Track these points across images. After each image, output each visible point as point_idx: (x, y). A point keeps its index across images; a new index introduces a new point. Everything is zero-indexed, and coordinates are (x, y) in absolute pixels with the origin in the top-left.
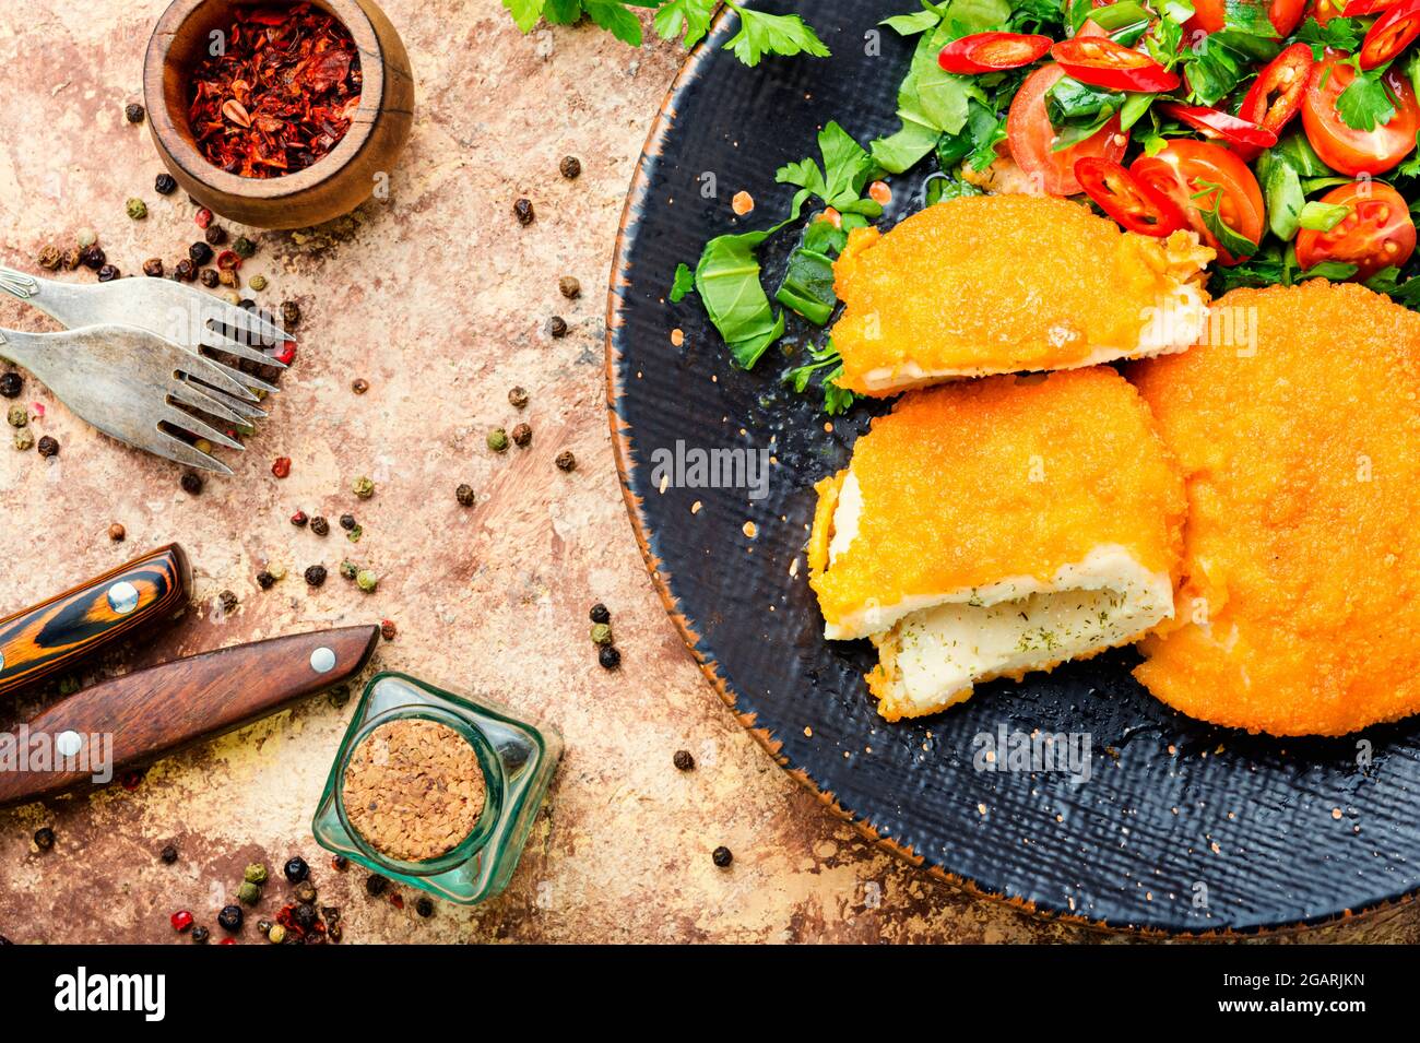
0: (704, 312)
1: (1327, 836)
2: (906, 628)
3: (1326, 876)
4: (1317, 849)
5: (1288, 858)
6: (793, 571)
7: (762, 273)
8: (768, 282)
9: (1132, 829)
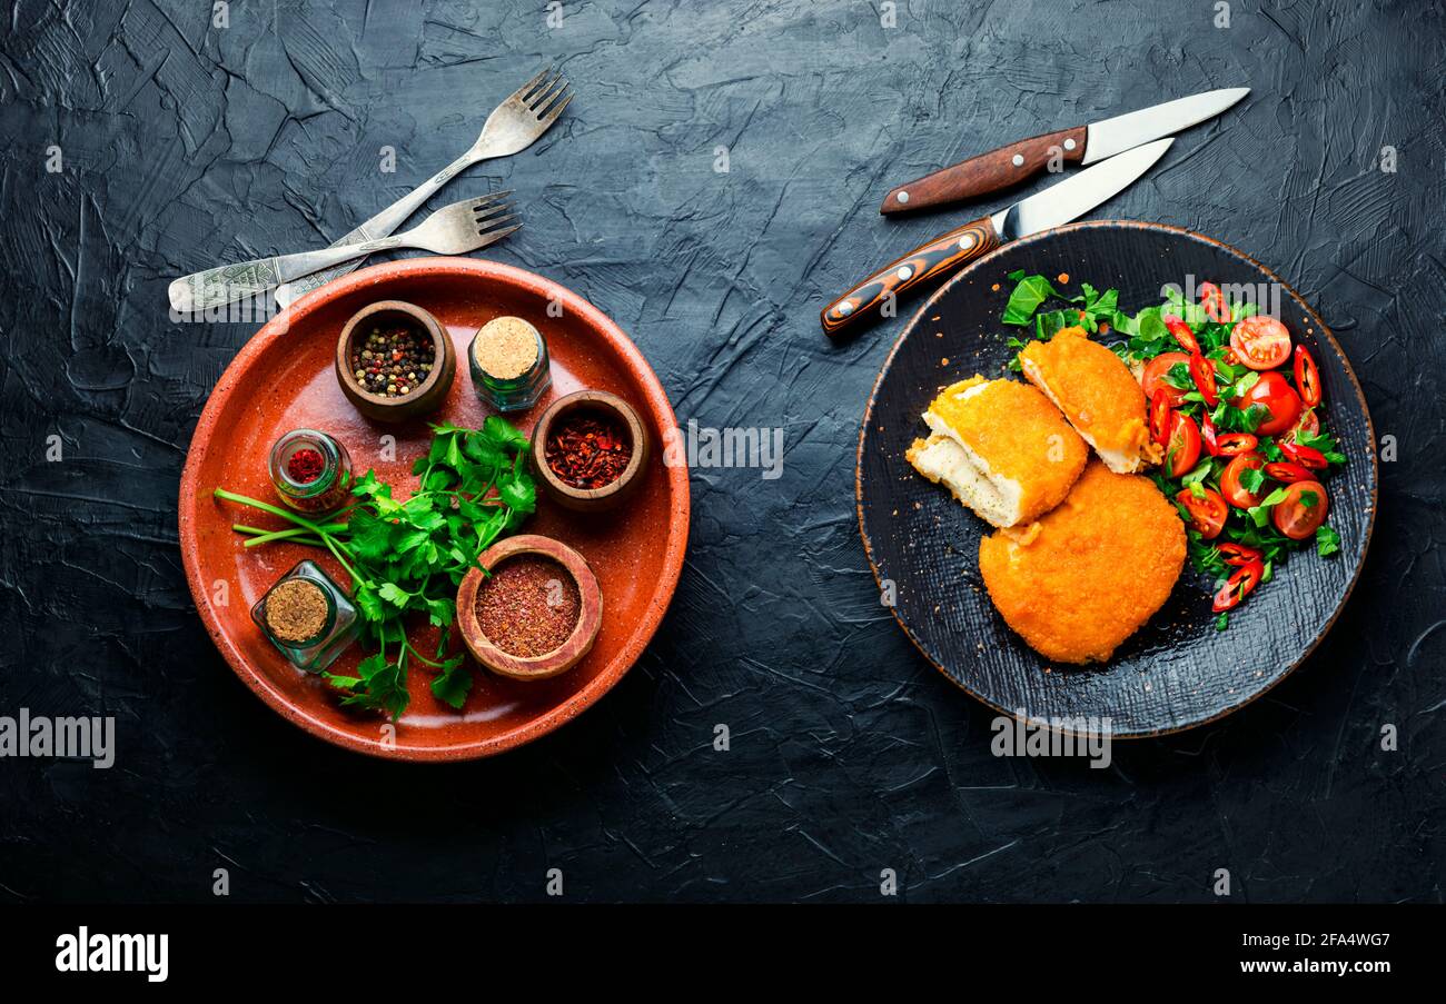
0: (1012, 291)
1: (968, 646)
2: (945, 440)
4: (961, 646)
5: (950, 636)
6: (940, 387)
7: (1042, 303)
8: (1040, 308)
9: (924, 573)
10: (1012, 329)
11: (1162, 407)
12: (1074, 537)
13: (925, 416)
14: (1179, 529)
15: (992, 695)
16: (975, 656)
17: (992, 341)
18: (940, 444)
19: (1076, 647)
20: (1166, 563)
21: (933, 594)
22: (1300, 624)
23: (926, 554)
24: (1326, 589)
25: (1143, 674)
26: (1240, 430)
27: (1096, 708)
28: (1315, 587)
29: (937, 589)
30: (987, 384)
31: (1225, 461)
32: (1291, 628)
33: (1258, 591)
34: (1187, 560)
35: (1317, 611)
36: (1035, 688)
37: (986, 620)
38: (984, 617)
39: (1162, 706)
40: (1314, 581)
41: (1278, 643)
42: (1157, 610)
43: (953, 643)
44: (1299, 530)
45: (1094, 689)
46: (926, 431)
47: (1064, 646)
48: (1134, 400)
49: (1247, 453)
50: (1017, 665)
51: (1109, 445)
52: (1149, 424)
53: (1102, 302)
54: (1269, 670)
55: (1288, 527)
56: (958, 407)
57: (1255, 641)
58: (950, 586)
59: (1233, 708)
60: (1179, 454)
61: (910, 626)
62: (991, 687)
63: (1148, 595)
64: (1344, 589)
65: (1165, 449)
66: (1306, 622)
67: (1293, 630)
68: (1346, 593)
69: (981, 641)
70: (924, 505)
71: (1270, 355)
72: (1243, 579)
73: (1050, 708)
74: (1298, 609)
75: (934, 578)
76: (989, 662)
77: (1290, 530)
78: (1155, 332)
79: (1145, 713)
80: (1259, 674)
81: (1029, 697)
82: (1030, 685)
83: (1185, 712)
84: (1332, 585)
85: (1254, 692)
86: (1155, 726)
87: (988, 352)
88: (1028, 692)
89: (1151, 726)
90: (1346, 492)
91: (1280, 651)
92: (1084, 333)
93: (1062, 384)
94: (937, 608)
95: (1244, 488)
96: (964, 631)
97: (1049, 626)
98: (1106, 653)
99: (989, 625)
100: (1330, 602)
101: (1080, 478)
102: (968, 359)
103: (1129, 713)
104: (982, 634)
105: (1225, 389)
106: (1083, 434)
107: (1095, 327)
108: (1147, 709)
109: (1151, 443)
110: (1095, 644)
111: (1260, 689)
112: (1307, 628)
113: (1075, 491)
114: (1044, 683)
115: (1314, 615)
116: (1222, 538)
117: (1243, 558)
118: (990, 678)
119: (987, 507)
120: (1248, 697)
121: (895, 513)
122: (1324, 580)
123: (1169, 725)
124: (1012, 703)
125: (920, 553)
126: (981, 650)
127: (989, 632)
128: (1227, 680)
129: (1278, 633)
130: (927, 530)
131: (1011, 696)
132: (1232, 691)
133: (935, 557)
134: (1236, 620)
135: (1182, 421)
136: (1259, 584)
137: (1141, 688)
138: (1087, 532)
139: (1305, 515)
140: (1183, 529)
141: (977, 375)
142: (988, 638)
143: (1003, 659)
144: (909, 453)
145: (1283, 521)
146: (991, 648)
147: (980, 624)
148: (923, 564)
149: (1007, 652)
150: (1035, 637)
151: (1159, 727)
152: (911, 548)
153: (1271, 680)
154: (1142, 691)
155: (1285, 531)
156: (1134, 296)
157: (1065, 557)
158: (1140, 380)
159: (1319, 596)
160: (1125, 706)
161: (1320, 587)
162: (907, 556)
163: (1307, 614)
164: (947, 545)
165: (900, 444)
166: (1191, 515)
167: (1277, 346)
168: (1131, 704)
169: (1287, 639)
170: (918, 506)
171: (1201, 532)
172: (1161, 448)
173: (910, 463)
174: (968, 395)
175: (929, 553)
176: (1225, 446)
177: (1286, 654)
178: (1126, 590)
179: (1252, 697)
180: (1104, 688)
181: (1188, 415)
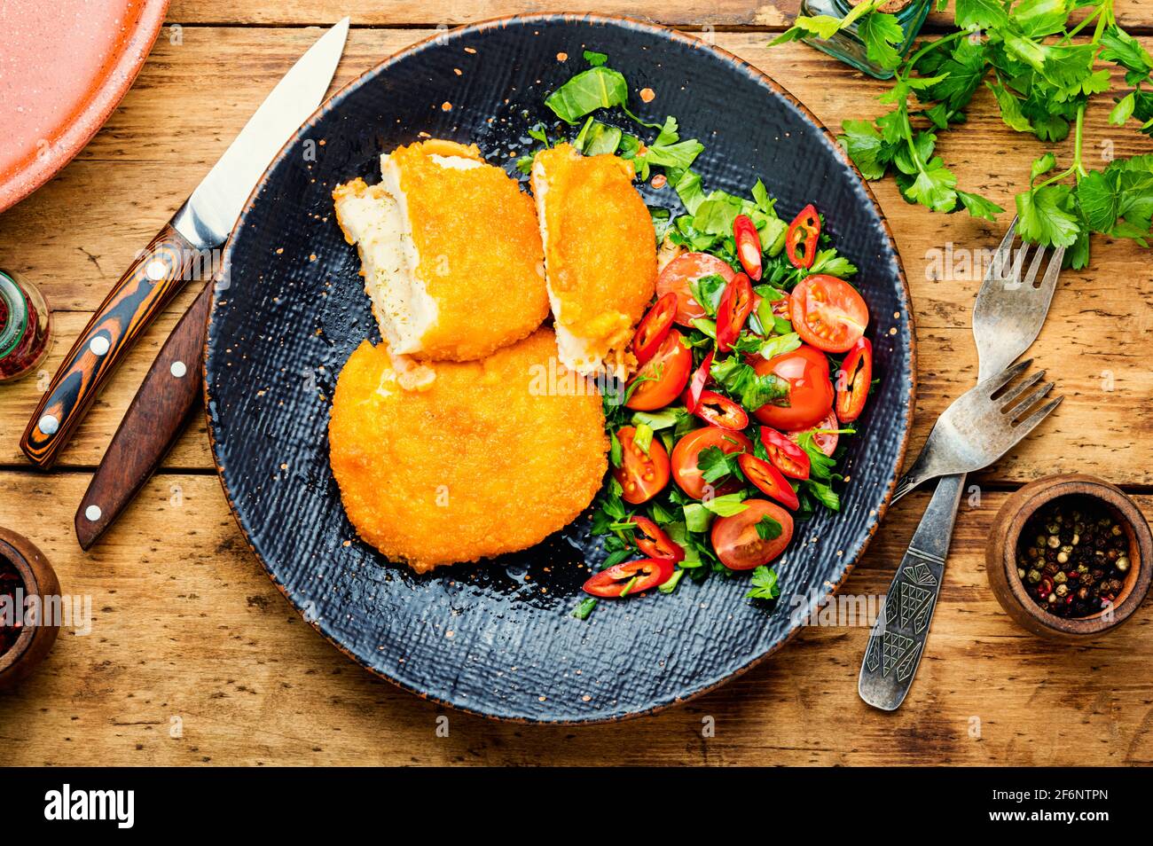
0: (579, 72)
1: (270, 460)
2: (389, 201)
3: (245, 457)
4: (261, 454)
5: (256, 434)
6: (422, 134)
7: (604, 109)
8: (597, 113)
9: (271, 342)
10: (549, 116)
11: (663, 316)
12: (466, 410)
13: (384, 158)
14: (597, 471)
15: (261, 536)
16: (272, 475)
17: (517, 113)
18: (381, 201)
19: (395, 535)
20: (557, 504)
21: (267, 373)
22: (670, 669)
23: (287, 321)
24: (724, 646)
25: (454, 613)
26: (737, 399)
27: (374, 622)
28: (714, 636)
29: (275, 369)
30: (478, 164)
31: (699, 423)
32: (657, 666)
33: (647, 597)
34: (585, 513)
35: (698, 665)
36: (318, 556)
37: (311, 441)
38: (312, 434)
39: (452, 666)
40: (718, 629)
41: (632, 675)
42: (514, 551)
43: (254, 447)
44: (736, 558)
45: (386, 596)
46: (373, 175)
47: (380, 528)
48: (636, 290)
49: (730, 430)
50: (315, 514)
51: (575, 327)
52: (638, 326)
53: (678, 149)
54: (601, 701)
55: (725, 546)
56: (426, 171)
57: (607, 658)
58: (294, 375)
59: (530, 720)
60: (649, 385)
61: (214, 397)
62: (266, 525)
63: (512, 529)
64: (745, 661)
65: (639, 367)
66: (678, 671)
67: (658, 670)
68: (744, 667)
69: (290, 461)
70: (322, 261)
71: (829, 334)
72: (640, 573)
73: (320, 591)
74: (678, 650)
75: (280, 355)
76: (283, 493)
77: (725, 552)
78: (716, 224)
79: (427, 663)
80: (586, 698)
81: (303, 563)
82: (314, 548)
83: (474, 691)
84: (734, 646)
85: (566, 718)
86: (428, 686)
87: (505, 125)
88: (306, 556)
89: (422, 684)
90: (819, 545)
91: (627, 686)
92: (631, 173)
93: (564, 221)
94: (262, 393)
95: (699, 467)
96: (277, 438)
97: (375, 494)
98: (424, 565)
99: (312, 447)
100: (720, 664)
101: (515, 344)
102: (476, 118)
103: (408, 651)
104: (296, 454)
105: (751, 338)
106: (551, 295)
107: (646, 174)
108: (432, 660)
109: (627, 350)
110: (416, 548)
111: (576, 718)
112: (674, 679)
113: (499, 356)
114: (332, 556)
115: (692, 669)
116: (643, 510)
117: (655, 548)
118: (272, 512)
119: (389, 310)
120: (555, 719)
121: (280, 251)
122: (730, 634)
123: (444, 695)
124: (279, 559)
125: (281, 316)
126: (283, 473)
127: (306, 457)
128: (546, 683)
129: (638, 661)
130: (308, 292)
131: (283, 550)
132: (541, 699)
133: (297, 330)
134: (602, 616)
135: (676, 351)
136: (652, 590)
137: (442, 629)
138: (484, 412)
139: (753, 544)
140: (602, 474)
141: (474, 146)
142: (301, 463)
143: (303, 499)
144: (339, 190)
145: (724, 537)
146: (297, 477)
147: (301, 440)
148: (277, 330)
149: (313, 492)
150: (352, 496)
151: (431, 692)
152: (274, 304)
153: (595, 715)
154: (440, 634)
155: (719, 551)
156: (717, 166)
157: (441, 427)
158: (661, 267)
159: (712, 650)
160: (410, 639)
161: (720, 639)
162: (264, 310)
163: (686, 662)
164: (320, 324)
165: (336, 173)
166: (623, 461)
167: (845, 327)
168: (418, 643)
169: (645, 678)
170: (313, 258)
171: (623, 487)
172: (635, 363)
173: (334, 201)
174: (446, 163)
175: (292, 321)
176: (708, 406)
177: (630, 694)
178: (493, 507)
179: (559, 722)
180: (398, 602)
181: (688, 346)
